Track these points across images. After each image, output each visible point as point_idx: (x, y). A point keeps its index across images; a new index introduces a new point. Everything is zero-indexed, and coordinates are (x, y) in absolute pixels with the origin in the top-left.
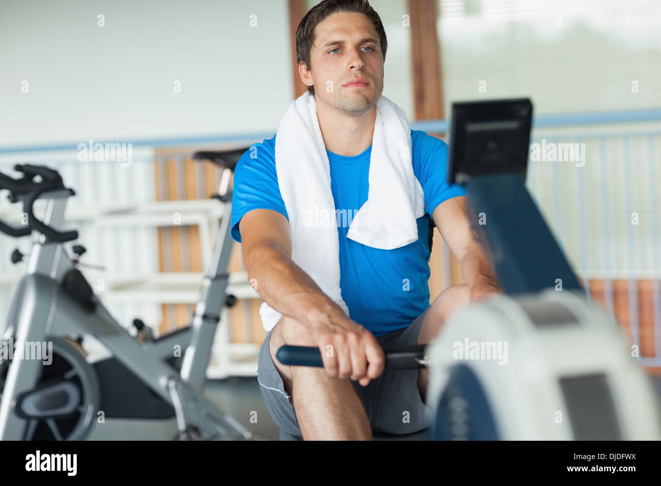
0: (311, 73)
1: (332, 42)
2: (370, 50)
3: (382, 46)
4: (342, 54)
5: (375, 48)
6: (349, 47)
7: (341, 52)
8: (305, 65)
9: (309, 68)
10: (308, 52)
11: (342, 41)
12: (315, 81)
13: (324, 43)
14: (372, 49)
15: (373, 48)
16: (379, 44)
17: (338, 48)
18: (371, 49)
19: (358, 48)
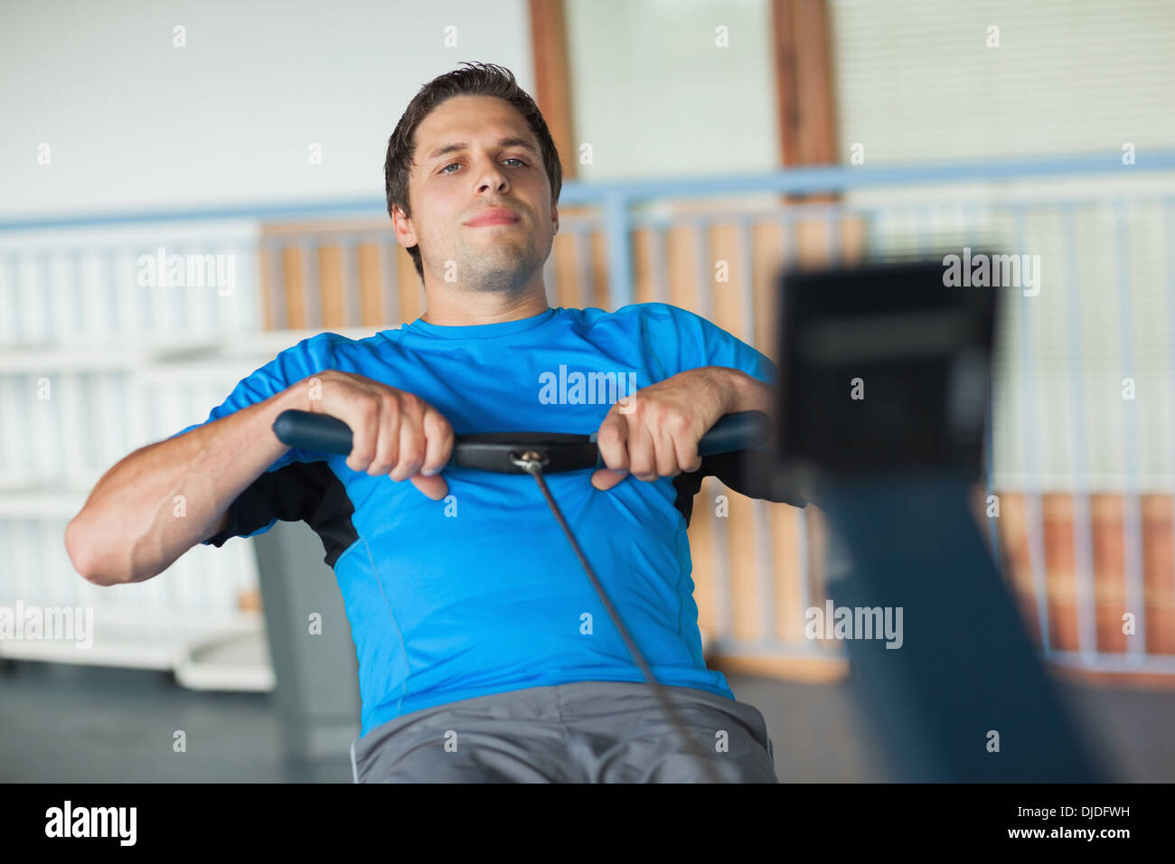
0: (413, 222)
1: (444, 148)
2: (520, 165)
5: (529, 160)
6: (476, 153)
7: (463, 171)
8: (402, 211)
9: (408, 215)
11: (463, 144)
12: (419, 234)
13: (430, 152)
14: (523, 163)
15: (527, 162)
16: (539, 154)
17: (456, 161)
19: (494, 158)
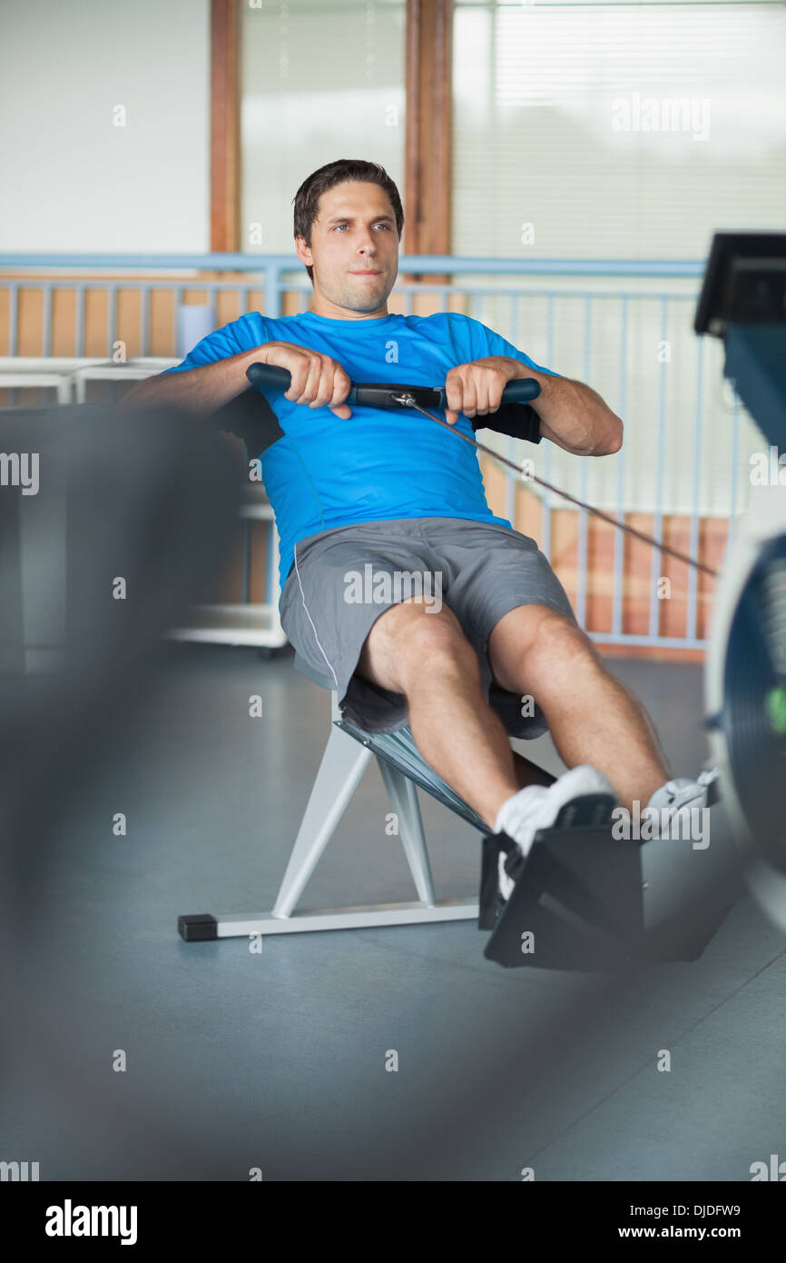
0: (311, 250)
1: (340, 218)
2: (384, 229)
3: (398, 223)
4: (350, 233)
5: (392, 227)
6: (360, 226)
7: (349, 230)
8: (304, 241)
9: (309, 245)
10: (309, 226)
11: (352, 218)
12: (315, 260)
13: (330, 218)
15: (388, 227)
16: (395, 222)
17: (346, 224)
18: (386, 228)
19: (370, 227)
